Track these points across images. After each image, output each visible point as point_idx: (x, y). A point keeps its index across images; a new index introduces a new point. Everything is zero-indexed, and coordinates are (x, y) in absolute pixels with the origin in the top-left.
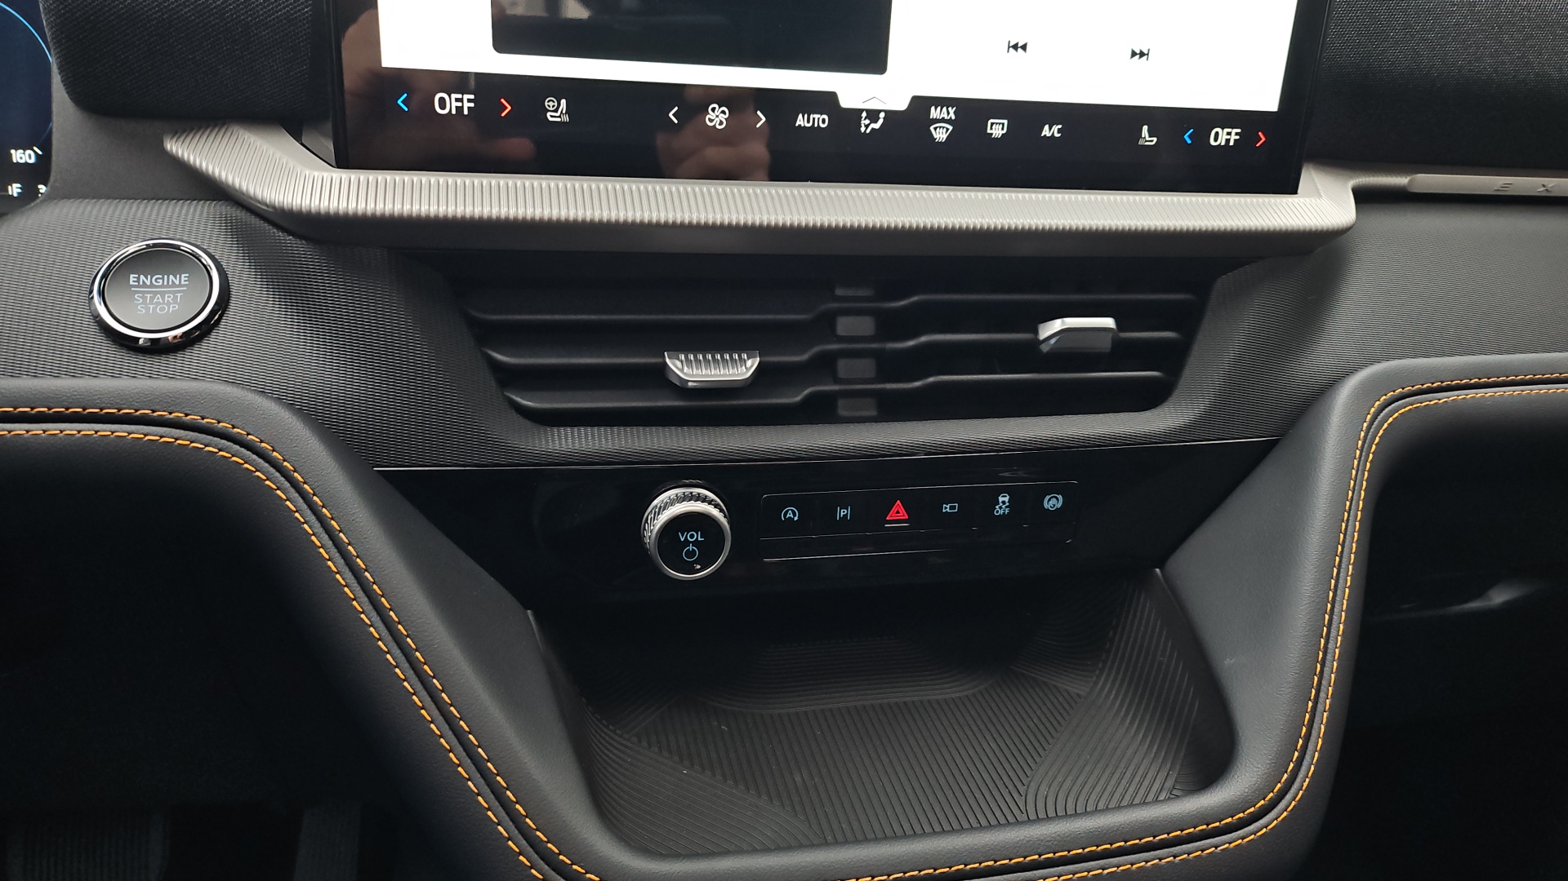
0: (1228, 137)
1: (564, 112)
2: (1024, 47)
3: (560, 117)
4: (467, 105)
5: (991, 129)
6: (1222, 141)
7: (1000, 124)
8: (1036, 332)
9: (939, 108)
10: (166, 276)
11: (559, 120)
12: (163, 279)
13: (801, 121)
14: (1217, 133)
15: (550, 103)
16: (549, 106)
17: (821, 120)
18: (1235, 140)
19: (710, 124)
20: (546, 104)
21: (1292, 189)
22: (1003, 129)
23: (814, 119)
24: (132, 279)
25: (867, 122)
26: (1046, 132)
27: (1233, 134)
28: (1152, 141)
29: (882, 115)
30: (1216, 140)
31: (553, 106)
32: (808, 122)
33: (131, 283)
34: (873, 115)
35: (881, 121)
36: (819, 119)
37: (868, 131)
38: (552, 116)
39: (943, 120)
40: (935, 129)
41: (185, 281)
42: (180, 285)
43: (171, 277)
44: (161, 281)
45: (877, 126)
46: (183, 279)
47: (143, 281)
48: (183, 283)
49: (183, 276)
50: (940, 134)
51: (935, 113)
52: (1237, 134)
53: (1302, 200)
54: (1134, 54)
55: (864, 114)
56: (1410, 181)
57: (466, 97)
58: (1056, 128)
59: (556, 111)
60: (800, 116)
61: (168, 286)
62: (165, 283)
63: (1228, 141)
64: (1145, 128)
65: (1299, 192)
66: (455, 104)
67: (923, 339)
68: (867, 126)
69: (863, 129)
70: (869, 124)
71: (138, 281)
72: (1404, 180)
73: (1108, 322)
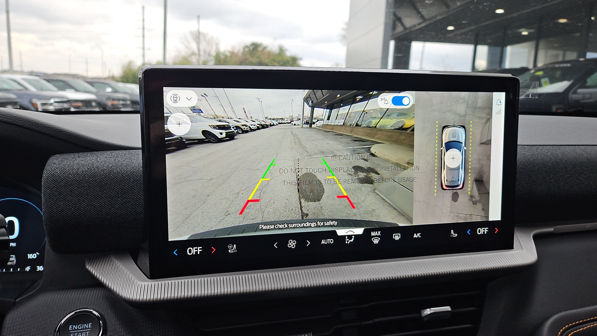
0: (484, 231)
1: (235, 249)
3: (233, 251)
4: (199, 251)
5: (395, 237)
6: (482, 232)
7: (397, 235)
8: (420, 313)
9: (374, 232)
10: (83, 325)
12: (82, 326)
13: (323, 242)
14: (479, 230)
15: (230, 246)
17: (331, 241)
18: (487, 232)
19: (289, 247)
20: (228, 247)
21: (510, 246)
22: (399, 237)
23: (328, 241)
24: (70, 327)
25: (348, 240)
26: (415, 236)
27: (485, 230)
28: (455, 235)
29: (353, 237)
30: (479, 232)
31: (231, 247)
32: (326, 242)
33: (70, 329)
34: (350, 237)
35: (353, 239)
36: (330, 240)
37: (349, 243)
38: (230, 251)
39: (376, 236)
40: (373, 239)
41: (90, 326)
43: (85, 325)
45: (352, 241)
46: (90, 325)
47: (74, 328)
48: (89, 327)
49: (90, 324)
50: (376, 241)
51: (373, 234)
52: (487, 229)
53: (516, 252)
55: (347, 237)
56: (554, 230)
57: (199, 248)
58: (419, 234)
59: (232, 249)
60: (323, 240)
62: (83, 328)
63: (484, 232)
64: (452, 231)
65: (514, 248)
66: (195, 251)
67: (376, 320)
68: (348, 241)
69: (347, 242)
70: (349, 241)
71: (72, 328)
72: (551, 229)
73: (448, 308)
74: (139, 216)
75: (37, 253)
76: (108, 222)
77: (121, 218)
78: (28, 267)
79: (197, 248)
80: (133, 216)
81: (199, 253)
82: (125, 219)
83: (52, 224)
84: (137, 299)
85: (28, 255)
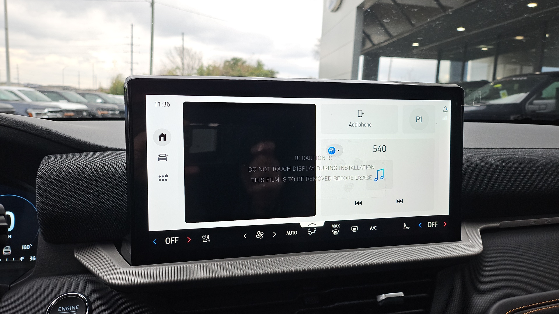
0: (434, 224)
1: (208, 239)
2: (361, 203)
3: (207, 241)
4: (176, 240)
6: (432, 225)
7: (355, 227)
8: (376, 298)
9: (334, 225)
10: (71, 307)
11: (207, 242)
12: (70, 308)
13: (288, 233)
14: (430, 223)
15: (204, 237)
16: (203, 238)
18: (436, 225)
19: (258, 238)
20: (202, 237)
21: (458, 238)
23: (292, 232)
24: (59, 309)
25: (310, 231)
26: (371, 228)
27: (435, 223)
28: (408, 228)
29: (315, 229)
30: (430, 226)
31: (205, 237)
32: (291, 234)
33: (59, 311)
34: (312, 229)
35: (315, 231)
36: (294, 232)
37: (311, 234)
38: (204, 241)
39: (336, 228)
40: (333, 231)
41: (77, 308)
42: (76, 310)
43: (73, 307)
44: (69, 309)
45: (314, 232)
46: (77, 307)
47: (63, 309)
48: (76, 309)
49: (77, 306)
50: (336, 233)
52: (436, 223)
53: (463, 243)
54: (398, 201)
55: (309, 229)
56: (500, 224)
57: (176, 238)
58: (374, 227)
59: (206, 239)
60: (288, 232)
61: (71, 311)
63: (434, 226)
64: (405, 224)
65: (461, 240)
66: (172, 240)
67: (336, 304)
68: (310, 233)
69: (309, 234)
70: (311, 232)
71: (61, 310)
72: (498, 224)
73: (401, 294)
74: (122, 210)
75: (30, 244)
76: (95, 215)
77: (106, 211)
78: (22, 257)
79: (174, 238)
80: (117, 210)
81: (176, 243)
82: (110, 212)
83: (45, 216)
84: (120, 283)
85: (23, 246)
